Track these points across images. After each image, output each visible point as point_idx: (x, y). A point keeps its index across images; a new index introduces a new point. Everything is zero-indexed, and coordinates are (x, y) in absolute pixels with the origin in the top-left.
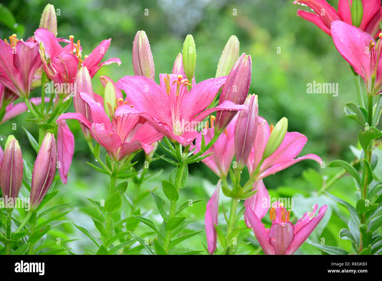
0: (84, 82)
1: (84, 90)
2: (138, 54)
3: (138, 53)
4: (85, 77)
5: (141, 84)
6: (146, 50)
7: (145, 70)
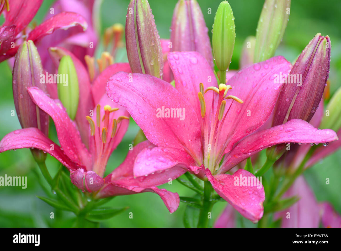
0: (32, 69)
1: (33, 83)
2: (137, 36)
3: (136, 33)
4: (32, 60)
5: (149, 89)
6: (151, 31)
7: (152, 64)
